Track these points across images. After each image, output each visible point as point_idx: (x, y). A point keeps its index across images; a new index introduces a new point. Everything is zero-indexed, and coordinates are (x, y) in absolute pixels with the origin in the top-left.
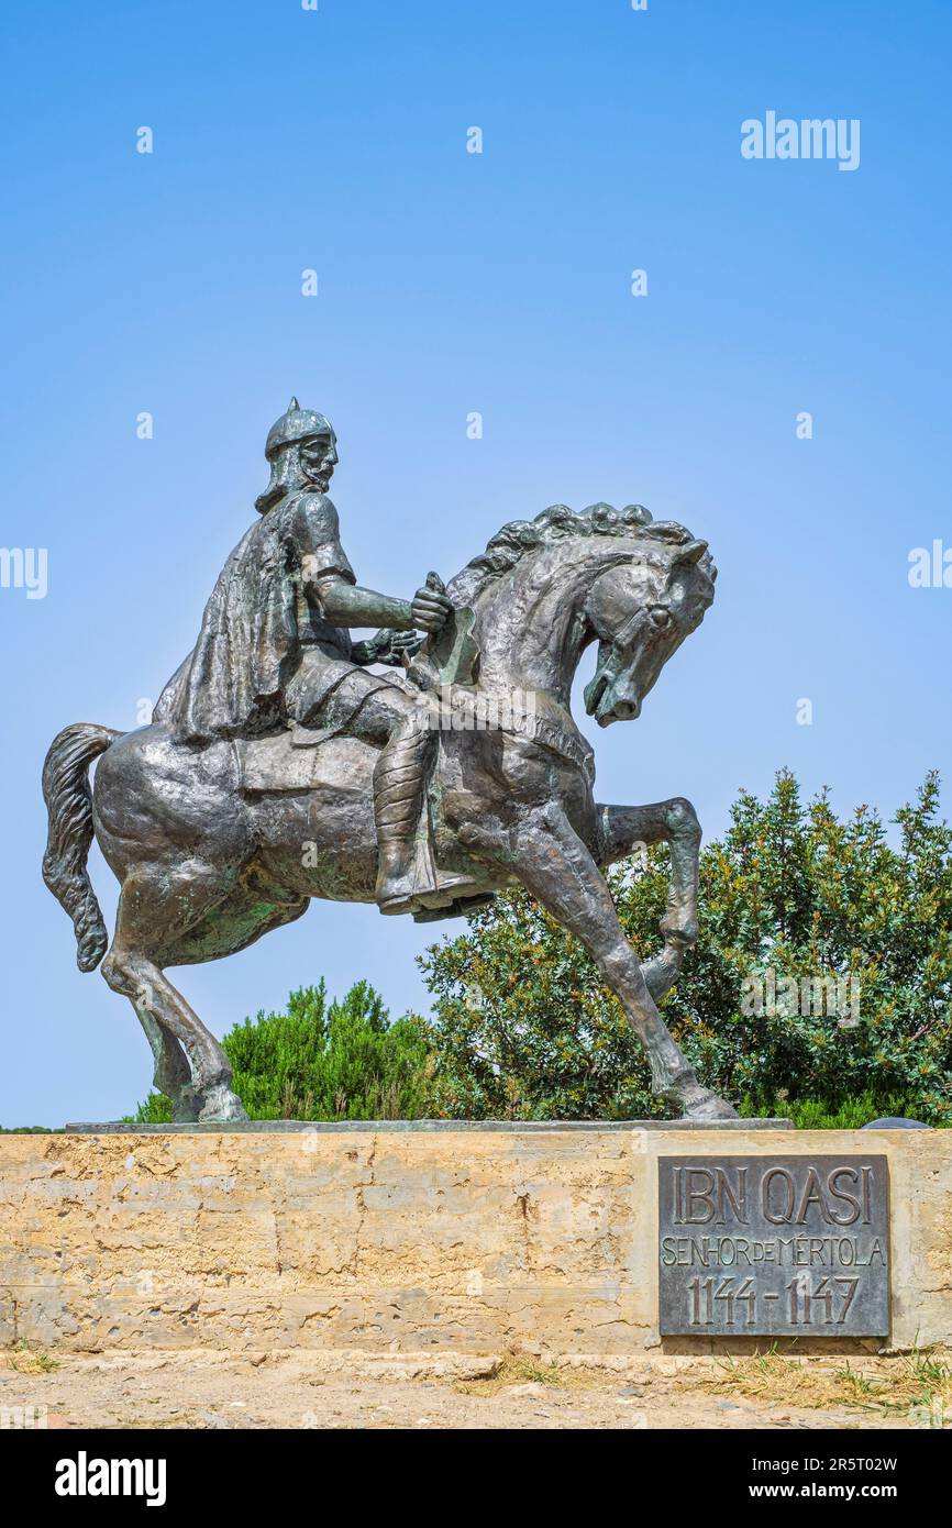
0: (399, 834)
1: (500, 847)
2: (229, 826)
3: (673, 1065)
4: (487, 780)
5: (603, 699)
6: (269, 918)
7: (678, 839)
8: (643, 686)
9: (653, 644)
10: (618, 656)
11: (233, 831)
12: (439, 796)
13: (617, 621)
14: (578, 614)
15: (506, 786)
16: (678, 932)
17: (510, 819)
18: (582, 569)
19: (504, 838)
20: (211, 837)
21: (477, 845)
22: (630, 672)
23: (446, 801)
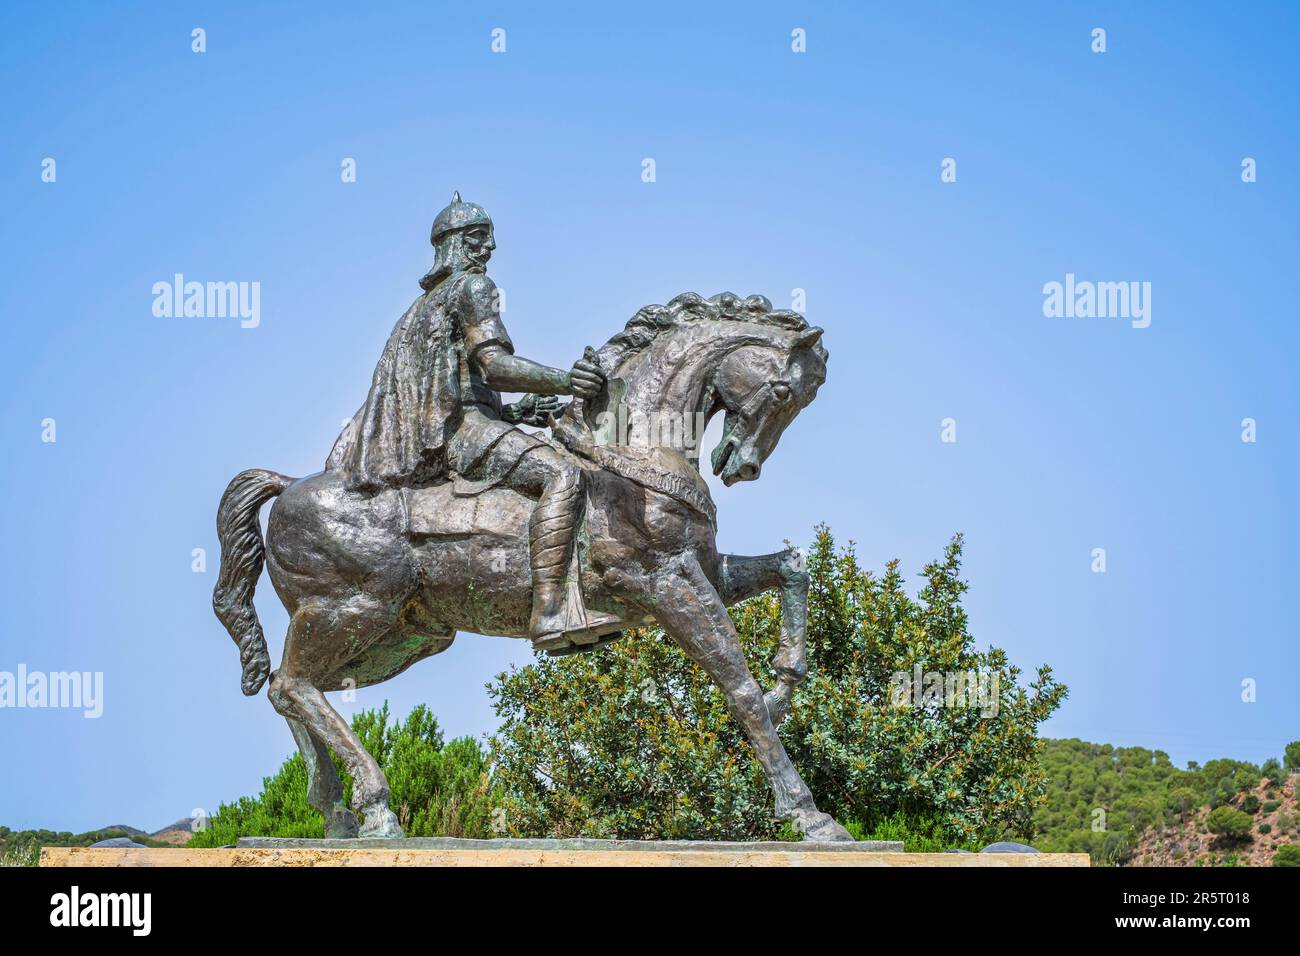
0: (553, 577)
1: (641, 590)
2: (395, 565)
3: (795, 790)
4: (631, 530)
5: (730, 462)
6: (420, 649)
7: (790, 587)
8: (764, 450)
9: (774, 415)
10: (743, 425)
11: (399, 570)
12: (587, 544)
13: (743, 394)
14: (708, 387)
15: (647, 536)
16: (790, 669)
17: (651, 566)
18: (711, 348)
19: (646, 583)
20: (380, 575)
21: (620, 589)
22: (754, 438)
23: (594, 548)
